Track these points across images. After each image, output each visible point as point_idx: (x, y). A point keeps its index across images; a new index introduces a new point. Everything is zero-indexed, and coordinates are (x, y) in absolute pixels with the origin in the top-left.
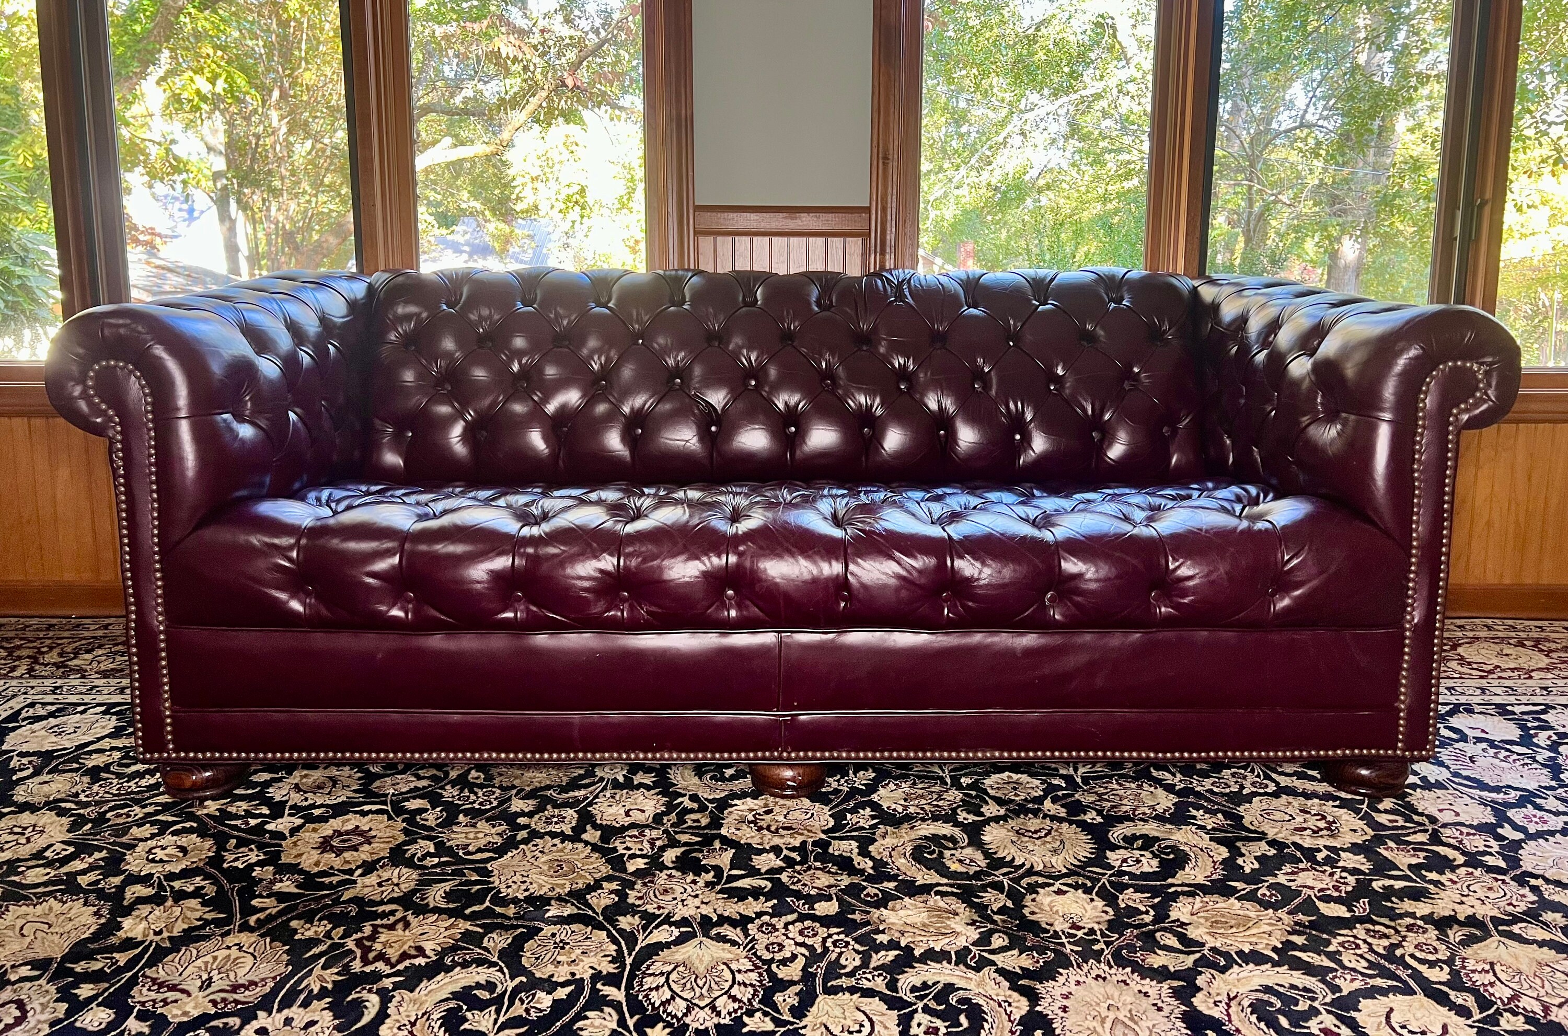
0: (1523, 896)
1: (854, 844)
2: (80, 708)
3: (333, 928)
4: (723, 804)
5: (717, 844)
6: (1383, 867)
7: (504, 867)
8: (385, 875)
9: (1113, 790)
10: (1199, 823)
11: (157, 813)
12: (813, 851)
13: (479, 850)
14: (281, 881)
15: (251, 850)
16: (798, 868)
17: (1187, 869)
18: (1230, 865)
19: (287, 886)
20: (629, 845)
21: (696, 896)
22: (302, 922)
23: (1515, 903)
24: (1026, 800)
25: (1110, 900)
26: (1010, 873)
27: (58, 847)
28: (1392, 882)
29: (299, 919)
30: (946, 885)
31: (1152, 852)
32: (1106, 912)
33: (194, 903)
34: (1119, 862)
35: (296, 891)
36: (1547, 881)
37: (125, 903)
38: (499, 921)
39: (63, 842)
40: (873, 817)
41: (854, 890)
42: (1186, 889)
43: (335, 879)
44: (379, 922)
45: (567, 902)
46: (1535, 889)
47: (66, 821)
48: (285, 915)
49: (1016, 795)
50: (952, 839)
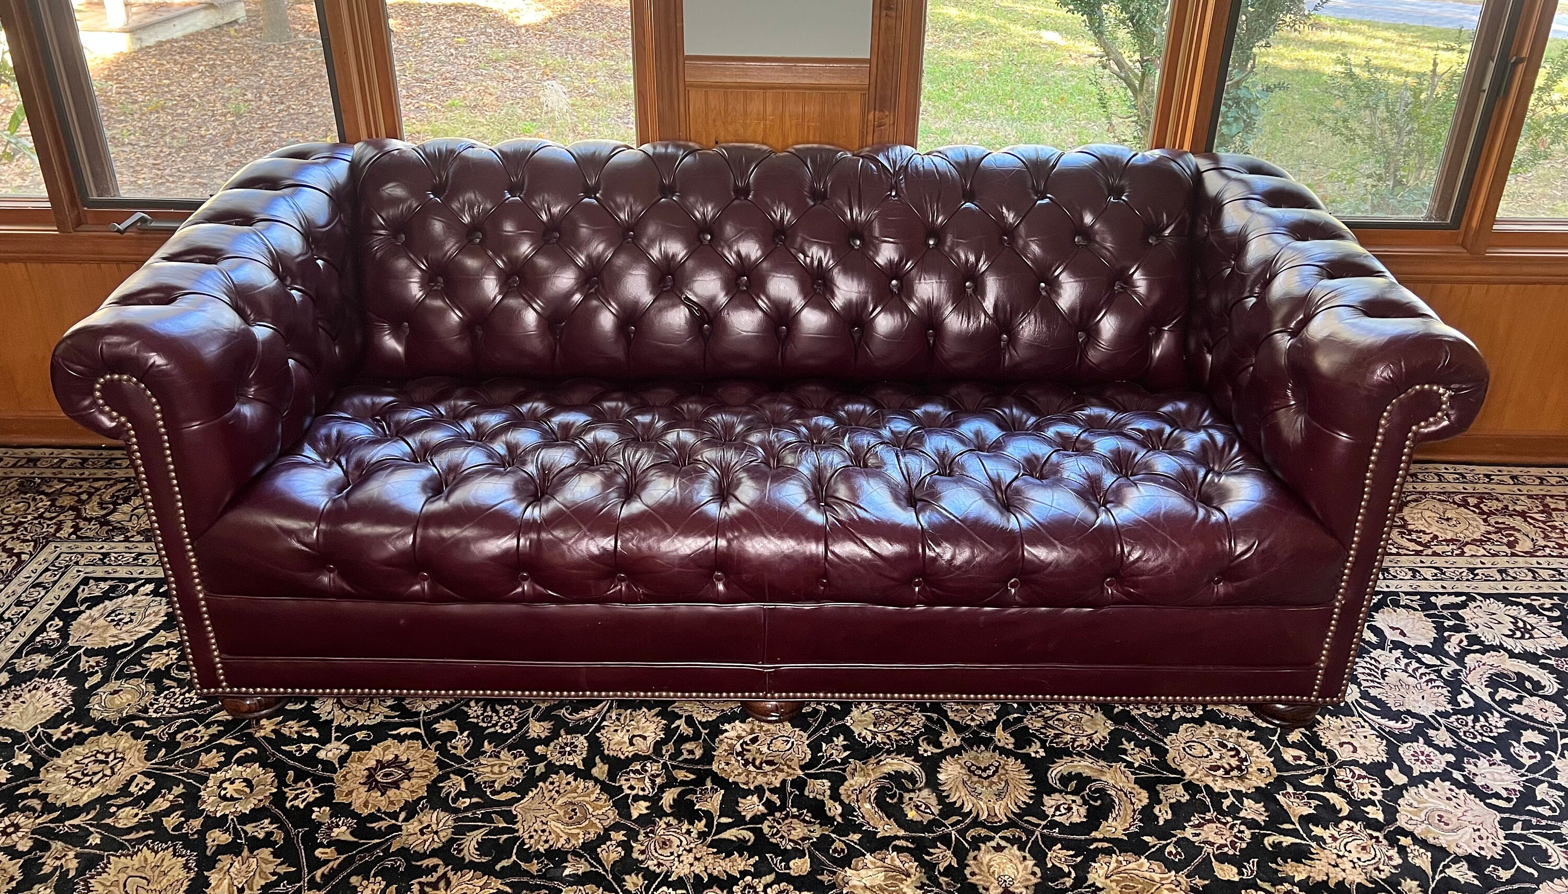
0: (1390, 858)
1: (827, 784)
2: (131, 586)
3: (387, 886)
4: (715, 729)
5: (709, 784)
6: (1278, 816)
7: (526, 810)
8: (426, 820)
9: (1059, 713)
10: (1128, 759)
11: (220, 735)
12: (792, 792)
13: (505, 789)
14: (338, 826)
15: (308, 785)
16: (777, 814)
17: (1110, 820)
18: (1147, 814)
19: (342, 832)
20: (633, 782)
21: (690, 851)
22: (360, 878)
23: (1382, 867)
24: (979, 726)
25: (1039, 857)
26: (958, 822)
27: (140, 779)
28: (1282, 838)
29: (358, 875)
30: (903, 838)
31: (1083, 797)
32: (1034, 874)
33: (266, 853)
34: (1053, 809)
35: (352, 839)
36: (1416, 840)
37: (209, 853)
38: (525, 879)
39: (143, 773)
40: (845, 748)
41: (824, 843)
42: (1106, 845)
43: (383, 824)
44: (424, 879)
45: (581, 856)
46: (1402, 851)
47: (141, 744)
48: (345, 869)
49: (973, 719)
50: (912, 778)
